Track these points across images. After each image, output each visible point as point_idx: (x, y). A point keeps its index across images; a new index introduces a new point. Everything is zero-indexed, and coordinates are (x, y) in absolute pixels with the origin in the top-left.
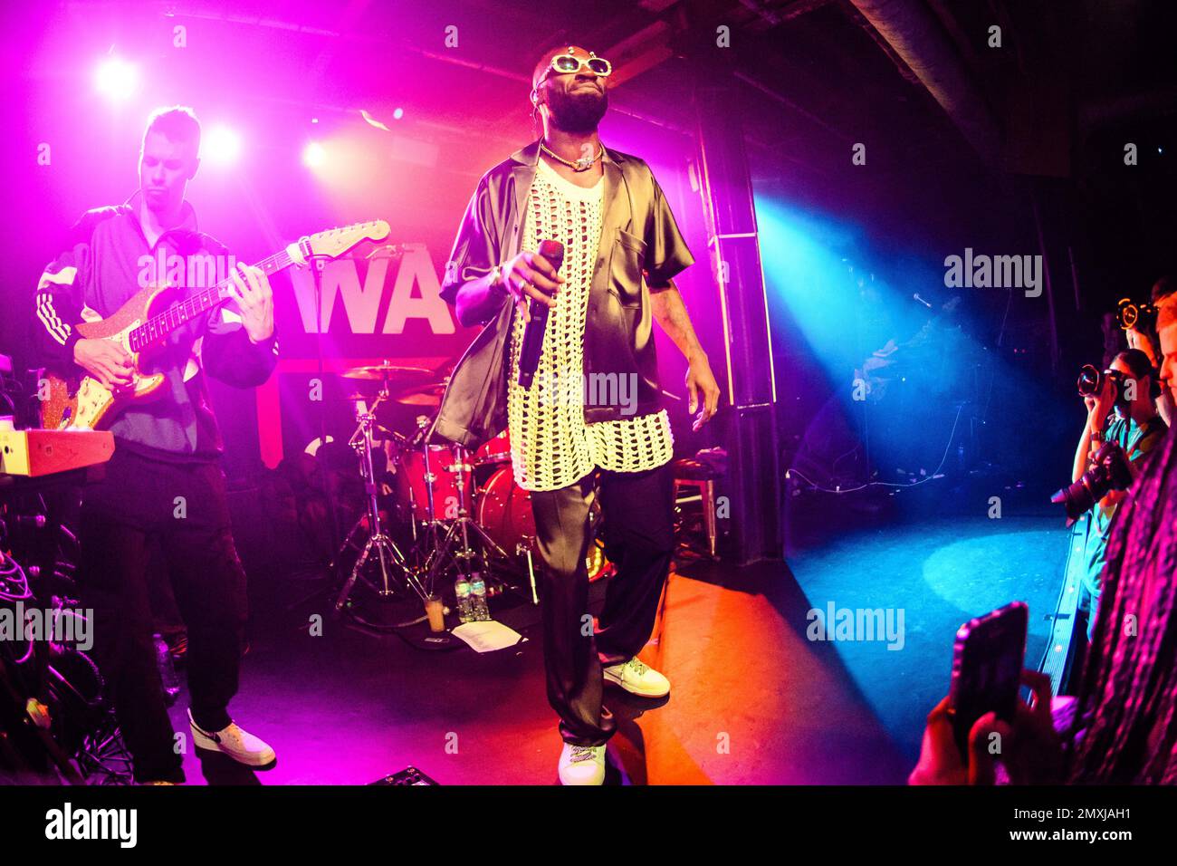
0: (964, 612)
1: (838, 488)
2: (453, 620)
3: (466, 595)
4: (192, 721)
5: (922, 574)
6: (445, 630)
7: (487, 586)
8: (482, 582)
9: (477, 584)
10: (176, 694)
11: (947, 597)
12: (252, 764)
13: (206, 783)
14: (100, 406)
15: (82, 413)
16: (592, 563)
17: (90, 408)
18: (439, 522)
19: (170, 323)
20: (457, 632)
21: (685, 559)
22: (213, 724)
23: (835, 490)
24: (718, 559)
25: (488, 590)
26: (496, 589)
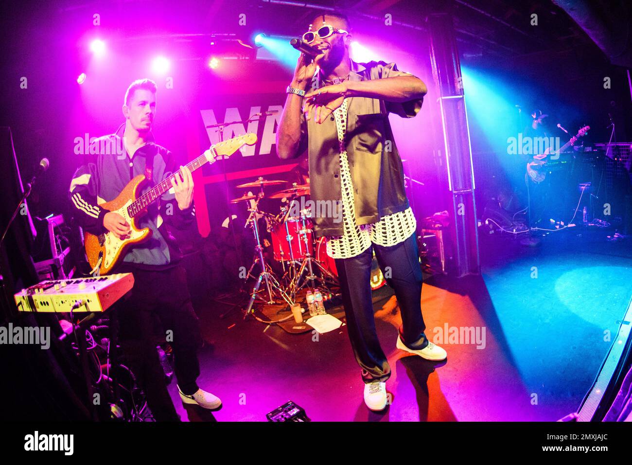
0: (573, 313)
1: (514, 230)
2: (306, 315)
3: (312, 302)
4: (180, 390)
5: (554, 287)
6: (303, 322)
7: (323, 295)
8: (321, 294)
9: (318, 295)
10: (171, 376)
11: (565, 303)
12: (210, 408)
13: (189, 421)
14: (117, 249)
15: (109, 254)
16: (378, 278)
17: (112, 250)
18: (296, 262)
19: (147, 200)
20: (309, 322)
21: (429, 274)
22: (190, 390)
23: (513, 231)
24: (446, 273)
25: (324, 298)
26: (328, 296)
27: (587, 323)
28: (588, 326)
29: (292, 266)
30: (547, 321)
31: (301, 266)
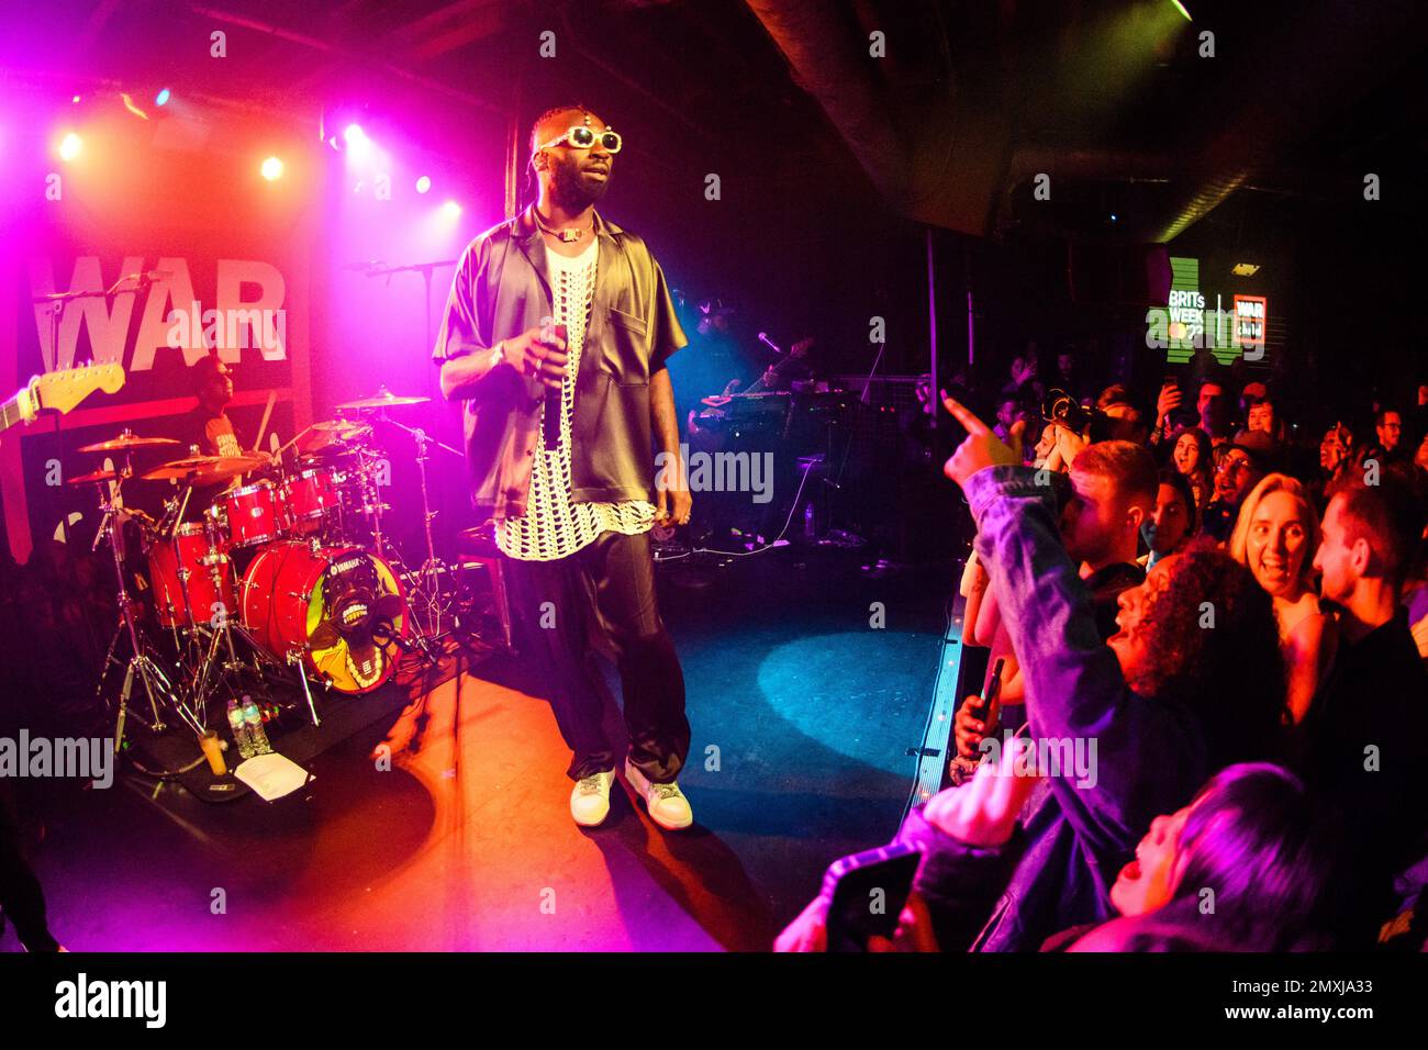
0: (808, 737)
2: (233, 758)
6: (228, 772)
7: (262, 709)
8: (256, 706)
9: (250, 710)
11: (788, 714)
16: (373, 666)
18: (200, 629)
21: (477, 653)
24: (516, 652)
25: (264, 715)
26: (272, 711)
27: (842, 758)
28: (845, 764)
29: (193, 642)
30: (752, 757)
31: (210, 639)
